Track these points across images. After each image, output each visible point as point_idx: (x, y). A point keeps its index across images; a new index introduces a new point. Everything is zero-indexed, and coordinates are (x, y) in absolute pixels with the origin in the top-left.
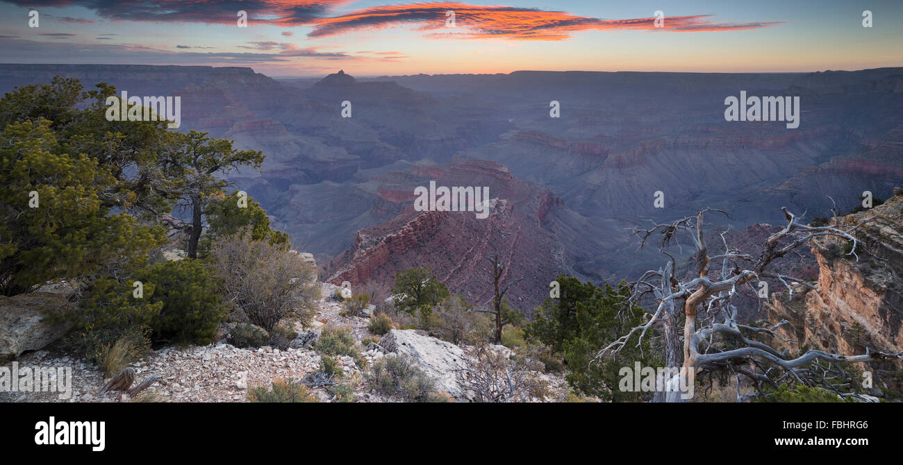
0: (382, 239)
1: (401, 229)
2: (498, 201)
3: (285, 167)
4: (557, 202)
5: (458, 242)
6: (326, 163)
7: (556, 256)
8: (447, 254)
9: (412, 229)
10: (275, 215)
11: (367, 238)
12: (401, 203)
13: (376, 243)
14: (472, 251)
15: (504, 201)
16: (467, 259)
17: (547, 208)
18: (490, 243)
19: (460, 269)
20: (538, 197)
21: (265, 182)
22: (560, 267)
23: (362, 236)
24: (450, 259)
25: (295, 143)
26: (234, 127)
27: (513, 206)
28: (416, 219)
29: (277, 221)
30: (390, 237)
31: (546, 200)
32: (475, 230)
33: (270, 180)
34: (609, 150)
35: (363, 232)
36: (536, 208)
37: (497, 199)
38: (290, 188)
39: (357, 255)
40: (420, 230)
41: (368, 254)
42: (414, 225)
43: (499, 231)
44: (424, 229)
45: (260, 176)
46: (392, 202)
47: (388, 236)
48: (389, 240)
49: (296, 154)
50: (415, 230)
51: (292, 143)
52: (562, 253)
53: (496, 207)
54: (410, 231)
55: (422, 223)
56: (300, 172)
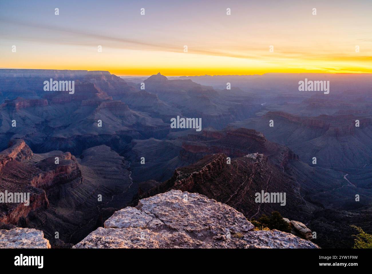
0: (190, 174)
1: (201, 169)
2: (258, 155)
3: (128, 129)
4: (294, 156)
5: (234, 179)
6: (151, 127)
7: (295, 191)
8: (228, 186)
9: (207, 169)
10: (124, 156)
11: (182, 173)
12: (197, 153)
13: (187, 177)
14: (243, 185)
15: (262, 155)
16: (240, 189)
17: (288, 160)
18: (254, 180)
19: (236, 195)
20: (282, 153)
21: (118, 137)
22: (298, 197)
23: (179, 172)
24: (230, 189)
25: (134, 115)
26: (101, 105)
27: (267, 158)
28: (210, 164)
29: (125, 160)
30: (195, 173)
31: (287, 155)
32: (245, 172)
33: (121, 136)
34: (329, 125)
35: (179, 170)
36: (281, 160)
37: (257, 153)
38: (132, 141)
39: (176, 184)
40: (212, 170)
41: (182, 183)
42: (209, 167)
43: (259, 173)
44: (215, 170)
45: (115, 133)
46: (191, 152)
47: (194, 173)
48: (195, 175)
49: (134, 122)
50: (209, 170)
51: (132, 115)
52: (299, 189)
53: (257, 158)
54: (207, 171)
55: (213, 167)
56: (137, 132)
